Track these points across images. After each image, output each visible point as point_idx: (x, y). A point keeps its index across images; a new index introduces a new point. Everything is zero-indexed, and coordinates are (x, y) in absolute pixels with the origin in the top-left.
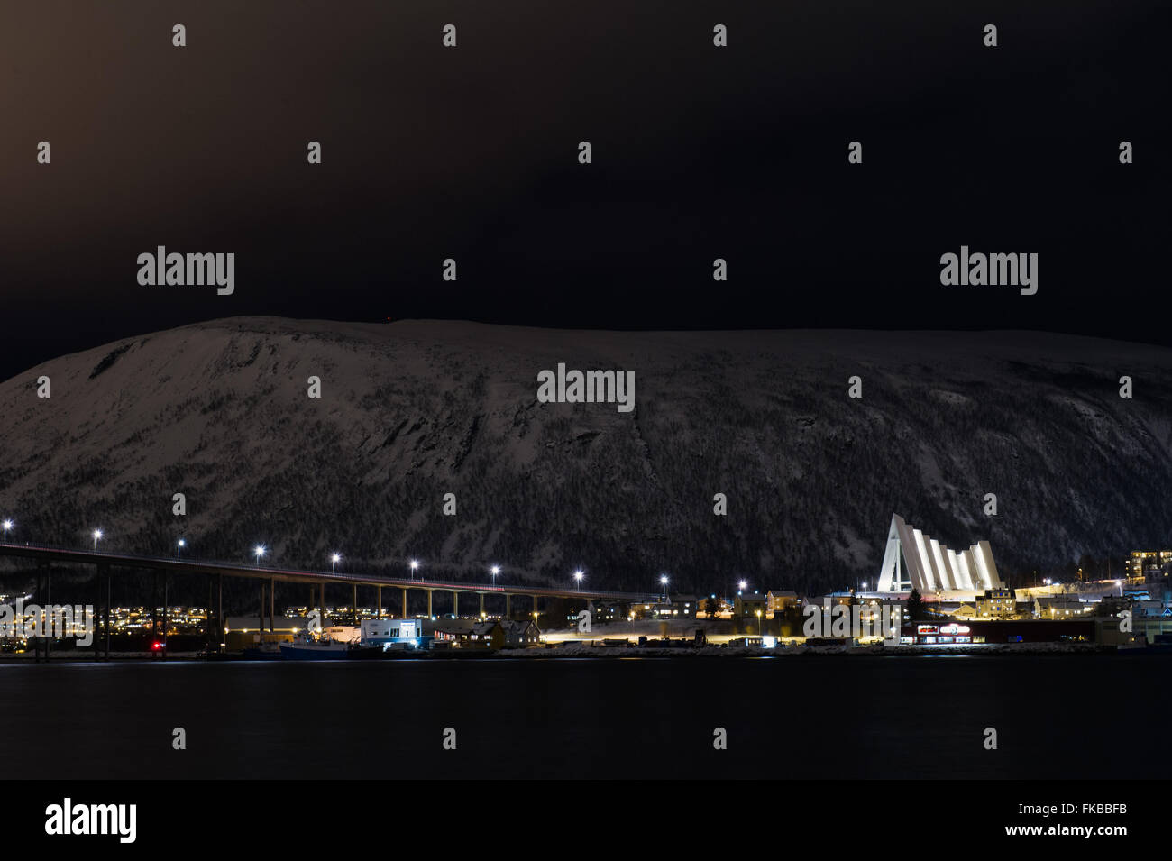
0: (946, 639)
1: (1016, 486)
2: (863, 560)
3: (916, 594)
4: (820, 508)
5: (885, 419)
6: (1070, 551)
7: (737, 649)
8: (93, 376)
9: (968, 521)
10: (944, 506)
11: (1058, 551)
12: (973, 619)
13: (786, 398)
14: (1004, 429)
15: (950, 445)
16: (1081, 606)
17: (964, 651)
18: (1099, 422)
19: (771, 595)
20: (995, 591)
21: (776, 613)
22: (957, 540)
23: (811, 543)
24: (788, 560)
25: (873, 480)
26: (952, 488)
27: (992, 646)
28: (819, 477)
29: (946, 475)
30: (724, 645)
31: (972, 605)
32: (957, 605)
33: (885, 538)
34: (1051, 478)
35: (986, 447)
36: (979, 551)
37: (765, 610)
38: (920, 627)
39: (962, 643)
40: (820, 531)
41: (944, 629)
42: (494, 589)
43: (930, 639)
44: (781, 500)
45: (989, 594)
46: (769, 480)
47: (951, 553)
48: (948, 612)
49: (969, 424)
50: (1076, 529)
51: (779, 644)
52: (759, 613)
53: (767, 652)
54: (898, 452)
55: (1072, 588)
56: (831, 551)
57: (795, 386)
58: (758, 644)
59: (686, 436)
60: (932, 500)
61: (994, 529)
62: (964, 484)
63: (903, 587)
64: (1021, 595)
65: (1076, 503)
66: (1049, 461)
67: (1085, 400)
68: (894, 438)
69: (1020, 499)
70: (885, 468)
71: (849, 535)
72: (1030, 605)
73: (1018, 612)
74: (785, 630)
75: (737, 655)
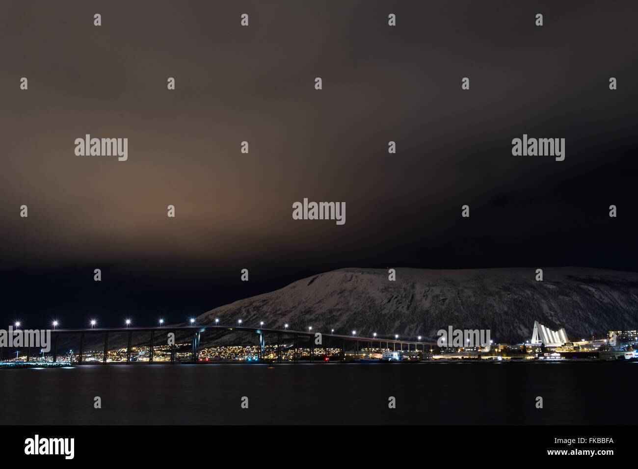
0: (553, 357)
1: (572, 312)
2: (526, 334)
3: (543, 344)
4: (513, 319)
5: (531, 293)
6: (589, 331)
7: (490, 361)
8: (308, 285)
9: (558, 323)
10: (550, 318)
11: (586, 332)
12: (561, 351)
13: (501, 287)
14: (567, 295)
15: (551, 300)
16: (594, 348)
17: (559, 361)
18: (596, 293)
19: (500, 345)
20: (567, 343)
21: (501, 350)
22: (554, 328)
23: (511, 329)
24: (504, 334)
25: (529, 311)
26: (552, 313)
27: (567, 360)
28: (512, 310)
29: (550, 309)
30: (487, 359)
31: (561, 347)
32: (556, 347)
33: (533, 328)
34: (582, 310)
35: (562, 301)
36: (562, 331)
37: (498, 349)
38: (545, 354)
39: (558, 359)
40: (513, 326)
41: (552, 355)
42: (419, 343)
43: (548, 358)
44: (501, 317)
45: (565, 344)
46: (497, 311)
47: (553, 332)
48: (553, 350)
49: (556, 294)
50: (591, 324)
51: (503, 359)
52: (496, 350)
53: (499, 361)
54: (535, 302)
55: (591, 342)
56: (517, 332)
57: (504, 284)
58: (496, 359)
59: (473, 299)
60: (547, 316)
61: (566, 325)
62: (556, 312)
63: (539, 342)
64: (575, 344)
65: (591, 317)
66: (581, 305)
67: (592, 287)
68: (534, 298)
69: (573, 316)
70: (532, 307)
71: (522, 327)
72: (578, 347)
73: (575, 350)
74: (504, 355)
75: (491, 362)
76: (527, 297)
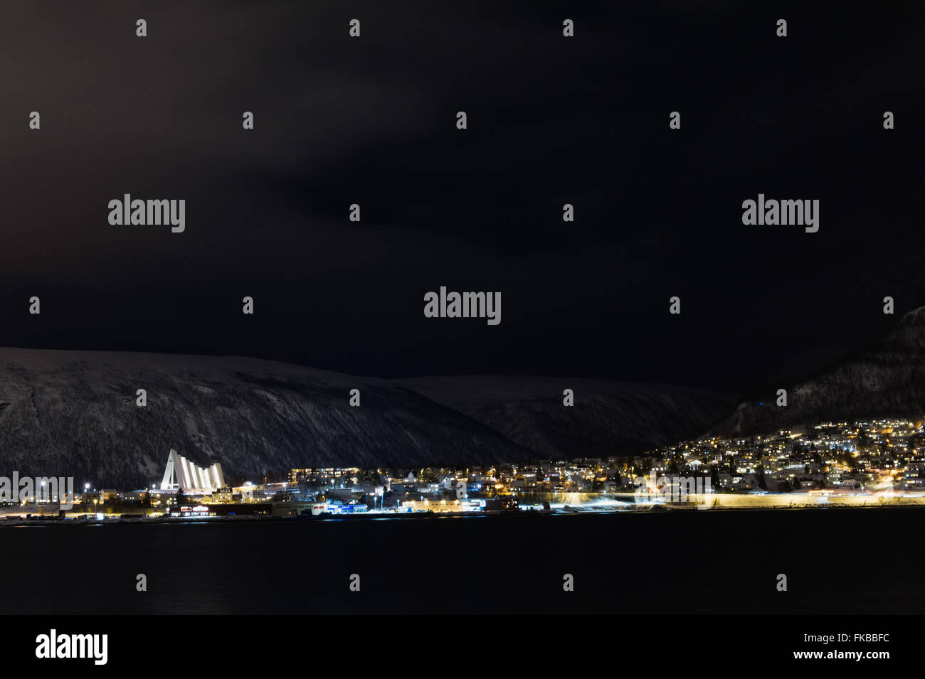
0: (195, 514)
1: (235, 435)
2: (153, 473)
3: (181, 491)
4: (132, 445)
5: (169, 400)
6: (261, 468)
7: (82, 520)
9: (210, 453)
10: (198, 445)
11: (255, 468)
12: (210, 503)
13: (117, 387)
14: (230, 406)
15: (203, 414)
16: (265, 496)
17: (204, 520)
18: (278, 404)
19: (103, 491)
20: (222, 489)
21: (105, 501)
22: (203, 462)
23: (126, 464)
24: (113, 473)
25: (161, 431)
26: (203, 436)
27: (219, 517)
28: (132, 429)
29: (200, 430)
30: (75, 518)
31: (210, 496)
32: (202, 496)
33: (166, 461)
34: (253, 432)
35: (221, 416)
36: (215, 469)
37: (99, 500)
38: (182, 508)
39: (204, 516)
40: (131, 457)
41: (195, 509)
43: (187, 514)
44: (111, 441)
45: (219, 491)
46: (105, 430)
47: (200, 469)
48: (197, 500)
49: (213, 403)
50: (265, 457)
51: (106, 518)
52: (95, 501)
53: (99, 522)
54: (175, 417)
55: (261, 487)
56: (137, 468)
57: (122, 381)
58: (94, 518)
59: (60, 406)
60: (192, 441)
61: (223, 457)
62: (209, 434)
63: (174, 487)
64: (235, 491)
65: (265, 444)
66: (252, 423)
67: (273, 393)
68: (174, 409)
69: (237, 442)
70: (168, 425)
71: (147, 459)
72: (240, 496)
73: (234, 500)
74: (109, 510)
75: (83, 524)
76: (161, 406)
